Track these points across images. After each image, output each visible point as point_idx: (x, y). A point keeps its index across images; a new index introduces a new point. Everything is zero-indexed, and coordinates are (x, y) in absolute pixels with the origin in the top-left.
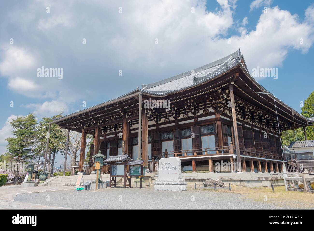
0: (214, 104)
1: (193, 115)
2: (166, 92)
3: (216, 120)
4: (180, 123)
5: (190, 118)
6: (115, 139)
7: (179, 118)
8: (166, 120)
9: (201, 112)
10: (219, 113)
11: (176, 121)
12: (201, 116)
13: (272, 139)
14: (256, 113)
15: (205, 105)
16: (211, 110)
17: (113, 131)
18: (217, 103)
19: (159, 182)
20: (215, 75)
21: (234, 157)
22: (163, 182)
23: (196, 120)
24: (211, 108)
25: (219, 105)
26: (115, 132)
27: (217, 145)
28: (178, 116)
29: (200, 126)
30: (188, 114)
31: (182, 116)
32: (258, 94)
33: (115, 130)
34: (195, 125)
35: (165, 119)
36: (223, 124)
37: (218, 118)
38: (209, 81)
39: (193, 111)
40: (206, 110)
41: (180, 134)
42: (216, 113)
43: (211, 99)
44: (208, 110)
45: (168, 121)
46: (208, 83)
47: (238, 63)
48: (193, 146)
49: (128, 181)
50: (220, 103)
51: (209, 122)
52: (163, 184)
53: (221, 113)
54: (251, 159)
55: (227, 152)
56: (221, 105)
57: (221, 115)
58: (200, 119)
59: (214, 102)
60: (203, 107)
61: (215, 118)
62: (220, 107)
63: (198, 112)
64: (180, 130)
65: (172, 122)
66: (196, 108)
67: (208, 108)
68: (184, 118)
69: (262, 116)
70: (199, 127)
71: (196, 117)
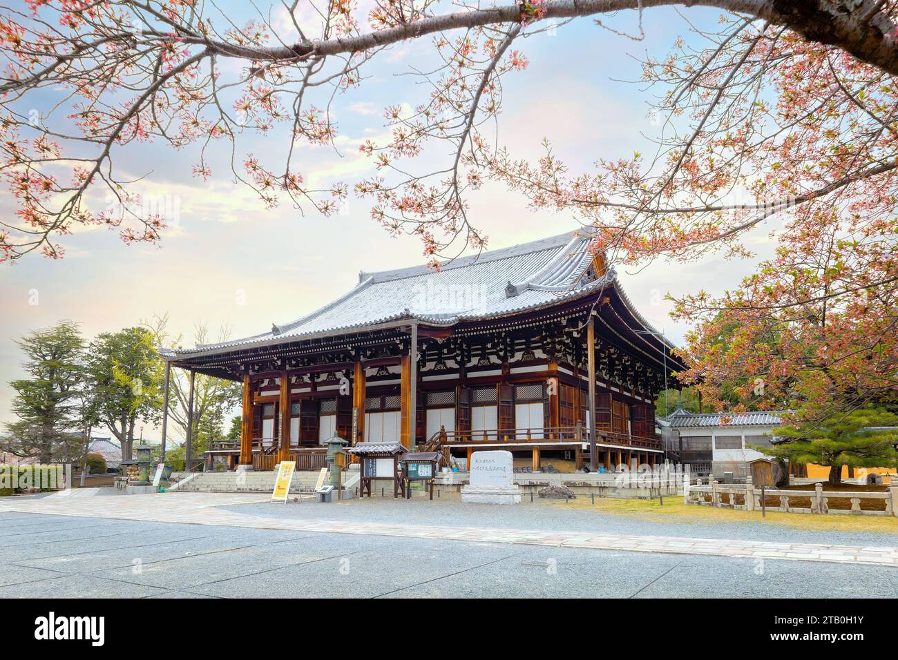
0: (548, 344)
1: (499, 362)
2: (456, 316)
3: (550, 374)
4: (470, 375)
5: (494, 367)
6: (310, 398)
7: (469, 365)
8: (438, 366)
9: (518, 356)
10: (556, 362)
11: (463, 370)
12: (518, 364)
13: (639, 409)
14: (605, 353)
15: (528, 344)
16: (539, 354)
17: (306, 379)
18: (553, 343)
19: (473, 490)
20: (564, 296)
21: (584, 447)
22: (481, 491)
23: (507, 371)
24: (541, 351)
25: (558, 347)
26: (310, 382)
27: (548, 422)
28: (466, 359)
29: (515, 384)
30: (488, 359)
31: (475, 361)
32: (637, 333)
33: (312, 378)
34: (504, 381)
35: (436, 364)
36: (561, 383)
37: (552, 372)
38: (550, 306)
39: (502, 353)
40: (529, 353)
41: (470, 397)
42: (550, 361)
43: (544, 334)
44: (533, 354)
45: (443, 367)
46: (549, 308)
47: (612, 280)
48: (498, 422)
49: (400, 488)
50: (561, 343)
51: (536, 377)
52: (481, 494)
53: (559, 362)
54: (608, 448)
55: (571, 437)
56: (561, 347)
57: (559, 365)
58: (514, 371)
59: (548, 340)
60: (524, 347)
61: (548, 372)
62: (559, 351)
63: (512, 356)
64: (469, 389)
65: (451, 371)
66: (509, 349)
67: (534, 351)
68: (479, 365)
69: (616, 359)
70: (512, 385)
71: (506, 366)
